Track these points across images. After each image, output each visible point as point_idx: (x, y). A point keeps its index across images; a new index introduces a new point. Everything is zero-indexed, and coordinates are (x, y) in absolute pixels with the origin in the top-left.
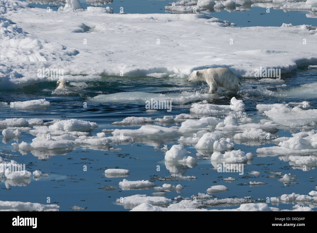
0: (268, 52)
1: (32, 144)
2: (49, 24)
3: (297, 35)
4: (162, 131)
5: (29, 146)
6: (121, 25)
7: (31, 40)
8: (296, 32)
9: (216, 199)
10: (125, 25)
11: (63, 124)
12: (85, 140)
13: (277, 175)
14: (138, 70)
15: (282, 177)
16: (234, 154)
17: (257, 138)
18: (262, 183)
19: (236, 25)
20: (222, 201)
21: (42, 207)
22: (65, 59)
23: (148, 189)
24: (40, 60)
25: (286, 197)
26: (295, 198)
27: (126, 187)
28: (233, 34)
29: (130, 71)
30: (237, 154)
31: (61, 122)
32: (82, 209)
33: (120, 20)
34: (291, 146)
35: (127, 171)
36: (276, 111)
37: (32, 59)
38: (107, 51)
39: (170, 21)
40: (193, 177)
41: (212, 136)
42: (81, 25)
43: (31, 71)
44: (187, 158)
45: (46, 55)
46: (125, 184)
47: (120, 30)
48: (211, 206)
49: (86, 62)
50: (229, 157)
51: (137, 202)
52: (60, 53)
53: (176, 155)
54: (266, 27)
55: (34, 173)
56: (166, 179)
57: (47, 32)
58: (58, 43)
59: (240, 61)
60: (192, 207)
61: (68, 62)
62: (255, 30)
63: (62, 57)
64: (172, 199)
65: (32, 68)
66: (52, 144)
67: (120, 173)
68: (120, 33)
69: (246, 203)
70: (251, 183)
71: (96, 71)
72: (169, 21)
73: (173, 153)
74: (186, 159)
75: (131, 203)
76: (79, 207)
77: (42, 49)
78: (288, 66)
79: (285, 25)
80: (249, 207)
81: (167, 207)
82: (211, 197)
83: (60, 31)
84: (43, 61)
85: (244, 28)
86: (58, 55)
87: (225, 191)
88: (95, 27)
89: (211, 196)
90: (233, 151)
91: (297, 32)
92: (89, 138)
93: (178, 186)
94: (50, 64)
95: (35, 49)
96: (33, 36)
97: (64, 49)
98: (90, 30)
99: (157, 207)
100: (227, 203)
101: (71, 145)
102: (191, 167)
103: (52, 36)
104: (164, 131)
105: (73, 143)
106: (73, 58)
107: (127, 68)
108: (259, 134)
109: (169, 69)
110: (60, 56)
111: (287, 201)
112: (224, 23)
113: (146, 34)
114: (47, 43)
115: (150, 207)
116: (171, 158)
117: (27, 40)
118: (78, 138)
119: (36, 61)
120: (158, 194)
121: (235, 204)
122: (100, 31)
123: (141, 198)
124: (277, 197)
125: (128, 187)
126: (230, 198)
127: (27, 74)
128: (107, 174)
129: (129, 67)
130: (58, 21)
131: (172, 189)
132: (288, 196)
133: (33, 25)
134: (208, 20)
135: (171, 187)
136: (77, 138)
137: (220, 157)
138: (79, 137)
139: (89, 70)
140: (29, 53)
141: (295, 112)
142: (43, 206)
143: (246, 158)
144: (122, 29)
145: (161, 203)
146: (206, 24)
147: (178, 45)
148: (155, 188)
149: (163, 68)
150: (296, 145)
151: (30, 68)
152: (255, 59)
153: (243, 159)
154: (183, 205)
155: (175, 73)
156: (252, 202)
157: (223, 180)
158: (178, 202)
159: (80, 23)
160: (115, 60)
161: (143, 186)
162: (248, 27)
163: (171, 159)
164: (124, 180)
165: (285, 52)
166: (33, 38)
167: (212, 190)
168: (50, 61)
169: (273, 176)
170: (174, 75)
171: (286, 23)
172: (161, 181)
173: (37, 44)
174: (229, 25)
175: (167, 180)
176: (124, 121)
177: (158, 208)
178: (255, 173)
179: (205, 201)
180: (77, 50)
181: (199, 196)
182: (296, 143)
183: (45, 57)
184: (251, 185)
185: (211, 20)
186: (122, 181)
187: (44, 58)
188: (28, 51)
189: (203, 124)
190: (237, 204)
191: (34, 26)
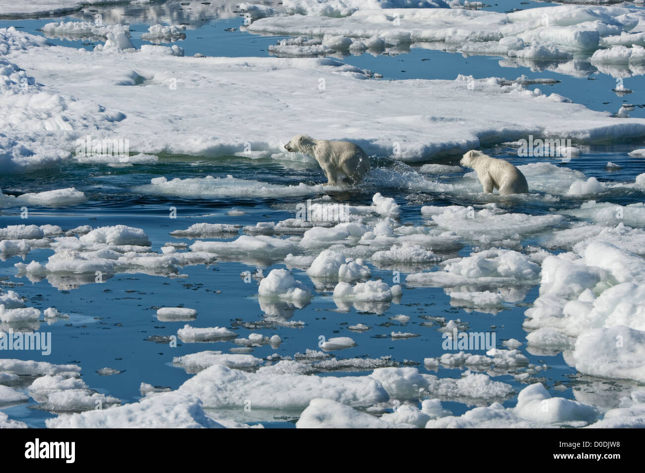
0: (434, 119)
1: (47, 266)
2: (79, 72)
3: (481, 93)
4: (270, 246)
5: (43, 268)
6: (196, 75)
7: (49, 96)
8: (479, 90)
9: (334, 359)
10: (203, 74)
11: (105, 233)
12: (135, 259)
13: (439, 322)
14: (222, 146)
15: (445, 326)
16: (371, 286)
17: (408, 258)
18: (412, 335)
19: (382, 77)
20: (346, 363)
21: (52, 368)
22: (103, 127)
23: (224, 342)
24: (62, 128)
25: (450, 358)
26: (464, 360)
27: (188, 339)
28: (378, 90)
29: (208, 148)
30: (375, 286)
31: (102, 231)
32: (116, 372)
33: (195, 66)
34: (464, 272)
35: (193, 311)
36: (452, 216)
37: (49, 127)
38: (171, 115)
39: (275, 69)
40: (300, 322)
41: (336, 256)
42: (130, 73)
43: (46, 146)
44: (293, 291)
45: (72, 121)
46: (187, 333)
47: (193, 83)
48: (327, 371)
49: (136, 133)
50: (362, 291)
51: (207, 363)
52: (94, 117)
53: (276, 286)
54: (431, 81)
55: (45, 311)
56: (256, 325)
57: (74, 85)
58: (93, 101)
59: (388, 133)
60: (295, 373)
61: (107, 132)
62: (413, 85)
63: (98, 123)
64: (264, 359)
65: (49, 141)
66: (80, 266)
67: (181, 314)
68: (193, 87)
69: (384, 367)
70: (393, 334)
71: (153, 147)
72: (273, 69)
73: (271, 282)
74: (291, 292)
75: (197, 364)
76: (112, 369)
77: (66, 111)
78: (466, 142)
79: (462, 78)
80: (388, 374)
81: (255, 372)
82: (326, 357)
83: (95, 83)
84: (67, 129)
85: (396, 81)
86: (91, 120)
87: (351, 347)
88: (152, 78)
89: (327, 355)
90: (370, 282)
91: (481, 88)
92: (141, 256)
93: (274, 338)
94: (78, 134)
95: (55, 111)
96: (52, 90)
97: (102, 111)
98: (144, 82)
99: (238, 371)
100: (353, 366)
101: (111, 267)
102: (300, 307)
103: (83, 91)
104: (274, 245)
105: (115, 265)
106: (116, 125)
107: (203, 142)
108: (412, 254)
109: (272, 145)
110: (95, 121)
111: (451, 365)
112: (364, 73)
113: (235, 89)
114: (75, 101)
115: (227, 370)
116: (267, 290)
117: (42, 95)
118: (123, 256)
119: (56, 129)
120: (239, 351)
121: (366, 368)
122: (160, 83)
123: (213, 356)
124: (435, 358)
125: (192, 339)
126: (357, 357)
127: (40, 150)
128: (161, 315)
129: (206, 140)
130: (94, 68)
131: (264, 342)
132: (453, 356)
133: (52, 74)
134: (337, 68)
135: (263, 340)
136: (121, 256)
137: (348, 291)
138: (125, 254)
139: (142, 144)
140: (44, 116)
141: (482, 217)
142: (55, 367)
143: (389, 294)
144: (197, 81)
145: (247, 366)
146: (334, 75)
147: (288, 106)
148: (236, 340)
149: (263, 143)
150: (472, 269)
151: (46, 140)
152: (411, 130)
153: (384, 295)
154: (281, 369)
155: (281, 152)
156: (394, 365)
157: (348, 328)
158: (273, 364)
159: (128, 71)
160: (184, 130)
161: (216, 338)
162: (402, 81)
163: (268, 292)
164: (186, 326)
165: (460, 119)
166: (52, 92)
167: (331, 345)
168: (79, 130)
169: (430, 324)
170: (280, 154)
171: (464, 75)
172: (248, 328)
173: (57, 103)
174: (371, 76)
175: (258, 327)
176: (189, 230)
177: (239, 373)
178: (402, 317)
179: (318, 362)
180: (122, 112)
181: (307, 355)
182: (472, 267)
183: (70, 124)
184: (394, 337)
185: (342, 68)
186: (183, 328)
187: (70, 126)
188: (42, 113)
189: (339, 234)
190: (370, 367)
191: (55, 75)
